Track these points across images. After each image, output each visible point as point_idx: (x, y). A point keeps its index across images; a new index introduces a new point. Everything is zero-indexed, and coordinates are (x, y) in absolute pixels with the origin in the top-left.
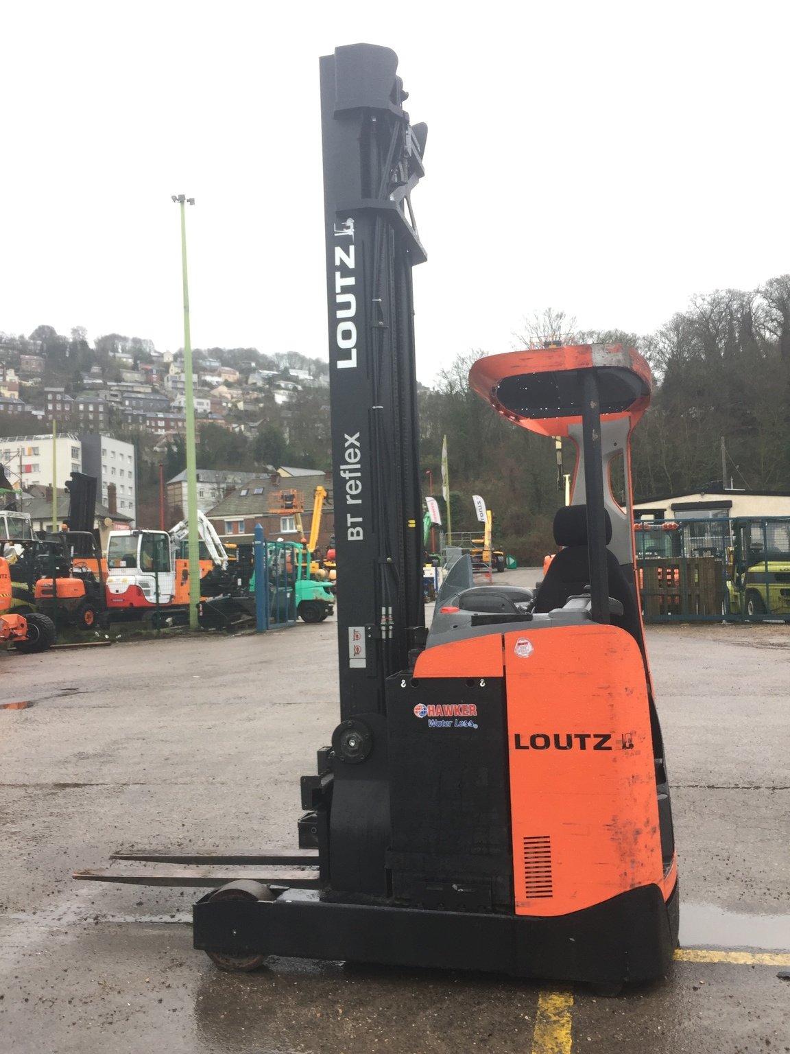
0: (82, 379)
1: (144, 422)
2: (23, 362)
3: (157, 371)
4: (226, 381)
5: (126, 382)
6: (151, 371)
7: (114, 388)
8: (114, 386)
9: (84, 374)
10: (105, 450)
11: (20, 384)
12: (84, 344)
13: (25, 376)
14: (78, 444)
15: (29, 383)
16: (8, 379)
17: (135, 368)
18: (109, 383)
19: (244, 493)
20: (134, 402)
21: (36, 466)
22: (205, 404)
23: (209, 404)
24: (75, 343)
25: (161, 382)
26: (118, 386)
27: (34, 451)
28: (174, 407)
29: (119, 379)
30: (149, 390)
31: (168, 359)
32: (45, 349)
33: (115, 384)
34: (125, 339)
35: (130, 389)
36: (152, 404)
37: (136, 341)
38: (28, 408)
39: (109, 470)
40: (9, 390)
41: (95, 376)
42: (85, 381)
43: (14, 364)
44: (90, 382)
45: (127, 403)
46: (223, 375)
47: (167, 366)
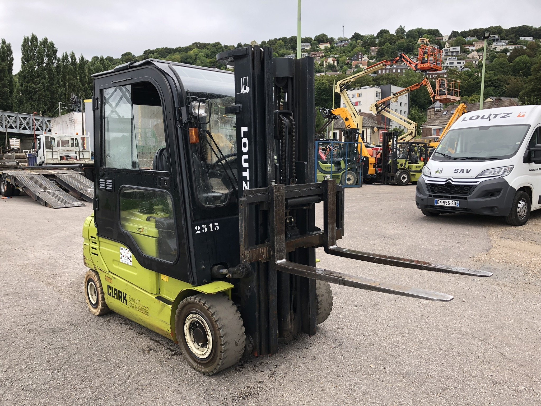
2: (371, 50)
4: (477, 48)
13: (371, 57)
14: (379, 90)
15: (373, 61)
16: (363, 59)
19: (445, 113)
21: (360, 102)
22: (462, 63)
23: (464, 63)
27: (360, 94)
31: (446, 39)
40: (363, 65)
43: (367, 52)
46: (476, 45)
47: (444, 44)
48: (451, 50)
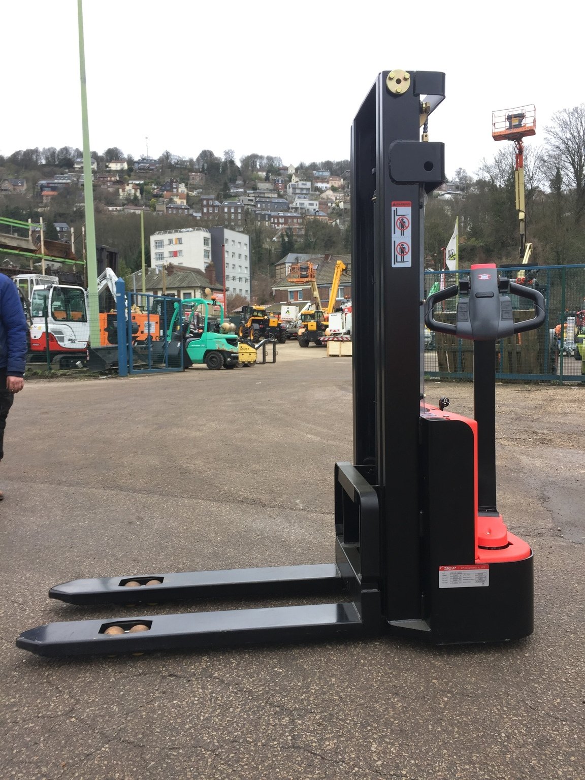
0: (229, 190)
1: (269, 219)
2: (191, 178)
3: (282, 181)
4: (332, 186)
5: (260, 190)
6: (278, 181)
7: (252, 195)
8: (252, 193)
9: (231, 185)
10: (227, 239)
11: (188, 194)
12: (232, 162)
13: (191, 188)
14: (208, 235)
15: (194, 193)
16: (180, 190)
17: (267, 179)
18: (248, 192)
20: (264, 205)
21: (180, 251)
22: (315, 205)
23: (318, 205)
24: (225, 163)
25: (285, 190)
26: (254, 193)
27: (179, 240)
28: (292, 208)
29: (255, 188)
30: (276, 196)
31: (291, 171)
32: (206, 167)
33: (252, 192)
34: (261, 158)
35: (262, 195)
36: (276, 206)
37: (270, 159)
38: (191, 211)
39: (231, 254)
40: (180, 199)
41: (238, 187)
42: (232, 191)
43: (185, 180)
44: (235, 191)
45: (259, 205)
46: (330, 182)
47: (290, 177)
48: (300, 186)
